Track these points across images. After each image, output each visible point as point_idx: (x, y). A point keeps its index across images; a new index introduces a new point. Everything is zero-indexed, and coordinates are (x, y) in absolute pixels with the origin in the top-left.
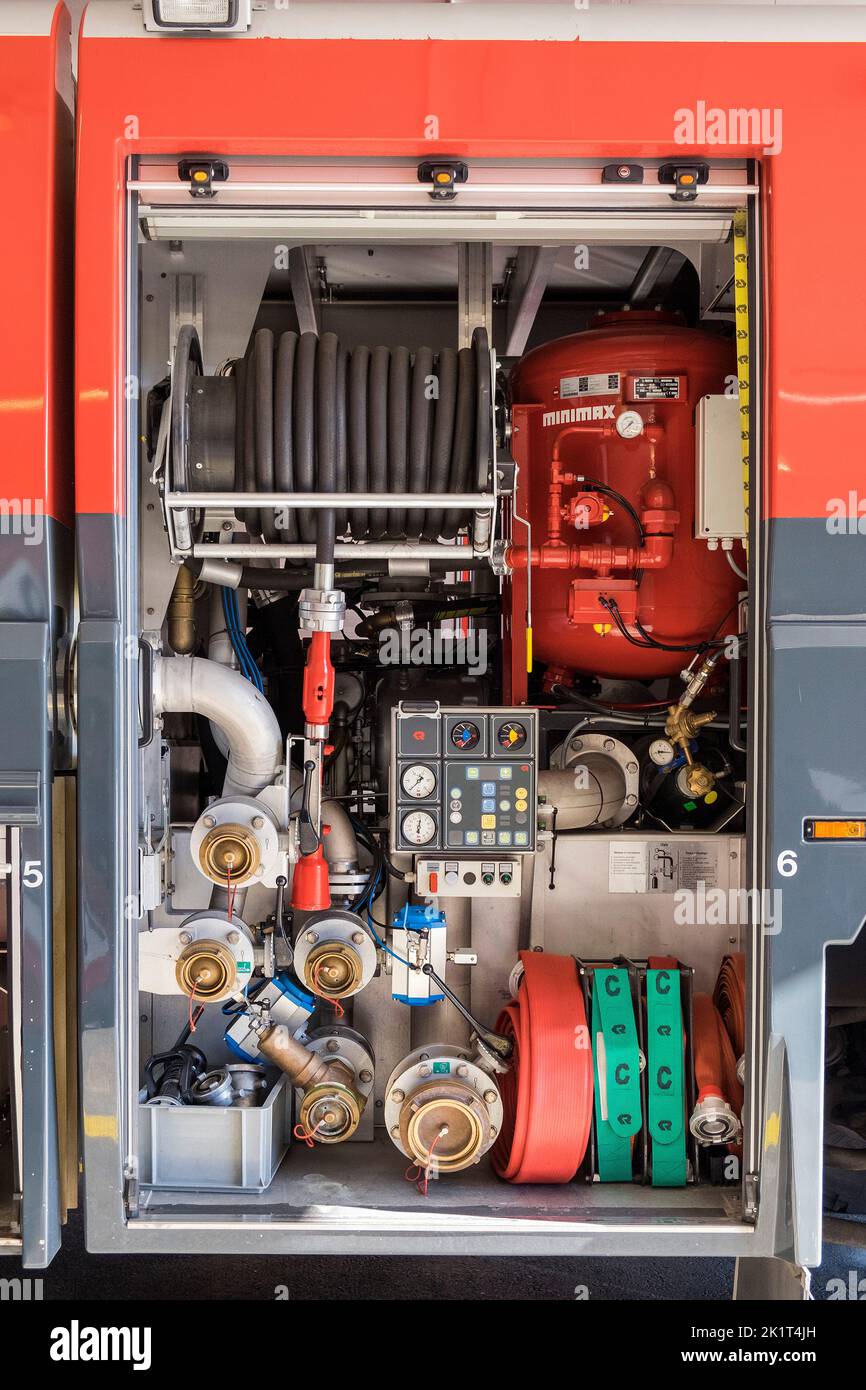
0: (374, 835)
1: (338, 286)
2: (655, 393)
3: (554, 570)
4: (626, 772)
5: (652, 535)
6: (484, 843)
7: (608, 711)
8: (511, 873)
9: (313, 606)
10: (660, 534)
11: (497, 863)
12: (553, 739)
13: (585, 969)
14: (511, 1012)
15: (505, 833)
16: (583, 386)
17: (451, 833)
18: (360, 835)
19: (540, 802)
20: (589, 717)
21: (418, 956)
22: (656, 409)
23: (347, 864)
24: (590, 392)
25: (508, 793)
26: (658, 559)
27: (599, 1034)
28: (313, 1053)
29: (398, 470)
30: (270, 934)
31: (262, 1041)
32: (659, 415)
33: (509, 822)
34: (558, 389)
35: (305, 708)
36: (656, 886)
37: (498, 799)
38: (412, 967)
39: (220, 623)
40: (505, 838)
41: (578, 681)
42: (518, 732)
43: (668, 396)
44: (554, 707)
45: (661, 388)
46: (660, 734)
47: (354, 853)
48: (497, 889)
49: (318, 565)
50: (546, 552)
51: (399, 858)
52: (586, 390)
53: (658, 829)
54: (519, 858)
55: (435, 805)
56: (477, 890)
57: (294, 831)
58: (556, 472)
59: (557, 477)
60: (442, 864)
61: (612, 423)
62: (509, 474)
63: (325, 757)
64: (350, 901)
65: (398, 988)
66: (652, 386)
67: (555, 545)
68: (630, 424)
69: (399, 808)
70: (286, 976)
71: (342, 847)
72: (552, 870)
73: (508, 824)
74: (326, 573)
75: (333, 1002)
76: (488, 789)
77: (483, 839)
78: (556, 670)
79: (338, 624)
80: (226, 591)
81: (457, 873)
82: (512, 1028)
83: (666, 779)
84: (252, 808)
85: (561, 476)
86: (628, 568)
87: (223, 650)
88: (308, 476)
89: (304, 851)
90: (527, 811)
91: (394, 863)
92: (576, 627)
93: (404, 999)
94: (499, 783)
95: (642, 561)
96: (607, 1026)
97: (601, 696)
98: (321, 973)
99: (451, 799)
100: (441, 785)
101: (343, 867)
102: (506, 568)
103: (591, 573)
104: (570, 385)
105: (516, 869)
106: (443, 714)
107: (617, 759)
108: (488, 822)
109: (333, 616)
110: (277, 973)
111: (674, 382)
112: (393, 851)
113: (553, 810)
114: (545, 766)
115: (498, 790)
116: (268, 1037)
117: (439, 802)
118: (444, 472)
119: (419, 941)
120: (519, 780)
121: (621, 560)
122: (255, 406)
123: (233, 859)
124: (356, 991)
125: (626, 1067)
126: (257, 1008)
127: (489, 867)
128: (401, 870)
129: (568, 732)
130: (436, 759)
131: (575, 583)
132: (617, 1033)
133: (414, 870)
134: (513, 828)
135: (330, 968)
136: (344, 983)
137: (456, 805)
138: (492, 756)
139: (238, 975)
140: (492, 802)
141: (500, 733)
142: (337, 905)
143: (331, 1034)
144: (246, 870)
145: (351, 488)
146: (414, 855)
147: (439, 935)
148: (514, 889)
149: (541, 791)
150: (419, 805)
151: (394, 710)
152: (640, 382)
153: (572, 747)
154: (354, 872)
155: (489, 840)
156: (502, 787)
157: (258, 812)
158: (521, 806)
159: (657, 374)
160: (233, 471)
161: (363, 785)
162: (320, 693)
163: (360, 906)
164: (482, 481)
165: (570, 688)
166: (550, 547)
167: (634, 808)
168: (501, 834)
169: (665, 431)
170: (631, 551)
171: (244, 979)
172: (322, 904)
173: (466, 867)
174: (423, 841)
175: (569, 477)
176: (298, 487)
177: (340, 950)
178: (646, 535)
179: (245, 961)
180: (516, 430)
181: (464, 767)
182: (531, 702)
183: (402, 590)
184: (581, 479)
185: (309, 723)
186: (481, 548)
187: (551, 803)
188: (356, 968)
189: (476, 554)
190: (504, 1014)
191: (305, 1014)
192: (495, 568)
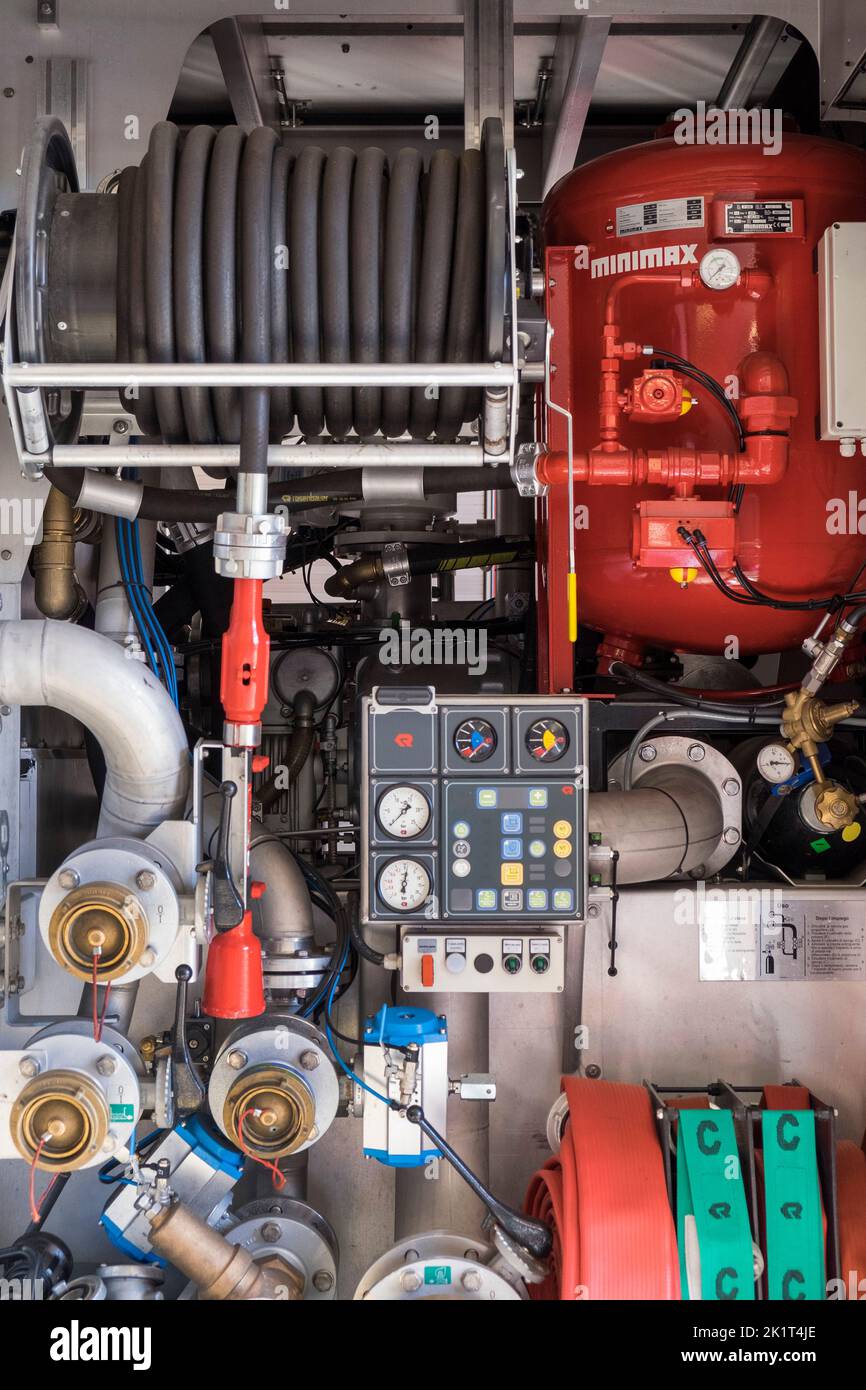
0: (339, 894)
1: (304, 103)
2: (757, 225)
3: (610, 487)
4: (723, 794)
5: (757, 434)
6: (505, 908)
7: (694, 702)
8: (548, 955)
9: (234, 538)
10: (769, 432)
11: (526, 939)
12: (611, 744)
13: (665, 1110)
14: (548, 1177)
15: (538, 892)
16: (650, 217)
17: (455, 891)
18: (316, 893)
19: (592, 842)
20: (666, 711)
21: (402, 1089)
22: (758, 248)
23: (296, 940)
24: (660, 226)
25: (542, 830)
26: (767, 469)
27: (688, 1218)
28: (237, 1247)
29: (366, 329)
30: (165, 1058)
31: (154, 1230)
32: (764, 257)
33: (541, 872)
34: (613, 223)
35: (223, 697)
36: (771, 970)
37: (527, 838)
38: (394, 1105)
39: (113, 572)
40: (538, 900)
41: (649, 659)
42: (556, 734)
43: (775, 229)
44: (613, 696)
45: (766, 217)
46: (772, 735)
47: (307, 923)
48: (526, 980)
49: (242, 476)
50: (597, 461)
51: (376, 931)
52: (655, 222)
53: (773, 881)
54: (561, 930)
55: (429, 848)
56: (496, 982)
57: (203, 894)
58: (610, 340)
59: (612, 349)
60: (440, 940)
61: (694, 271)
62: (538, 338)
63: (253, 776)
64: (300, 999)
65: (372, 1139)
66: (752, 215)
67: (611, 450)
68: (722, 269)
69: (373, 854)
70: (197, 1122)
71: (289, 916)
72: (613, 945)
73: (542, 877)
74: (255, 487)
75: (269, 1165)
76: (511, 822)
77: (504, 902)
78: (615, 641)
79: (274, 568)
80: (120, 522)
81: (464, 954)
82: (550, 1206)
83: (783, 804)
84: (136, 857)
85: (619, 347)
86: (720, 483)
87: (116, 613)
88: (226, 340)
89: (222, 924)
90: (571, 858)
91: (369, 939)
92: (644, 575)
93: (382, 1157)
94: (528, 813)
95: (741, 473)
96: (702, 1205)
97: (682, 682)
98: (249, 1119)
99: (454, 839)
100: (438, 818)
101: (290, 945)
102: (537, 484)
103: (664, 491)
104: (630, 216)
105: (556, 949)
106: (440, 707)
107: (709, 774)
108: (511, 874)
109: (266, 554)
110: (177, 1121)
111: (784, 208)
112: (366, 920)
113: (612, 854)
114: (599, 784)
115: (526, 824)
116: (165, 1222)
117: (435, 843)
118: (437, 331)
119: (405, 1066)
120: (560, 807)
121: (711, 472)
122: (144, 233)
123: (100, 940)
124: (307, 1145)
125: (732, 1273)
126: (150, 1174)
127: (514, 945)
128: (380, 951)
129: (635, 733)
130: (431, 776)
131: (642, 506)
132: (717, 1216)
133: (398, 951)
134: (551, 884)
135: (264, 1110)
136: (287, 1133)
137: (462, 848)
138: (517, 771)
139: (113, 1126)
140: (518, 844)
141: (529, 735)
142: (276, 1008)
143: (270, 1211)
144: (124, 956)
145: (294, 356)
146: (398, 927)
147: (435, 1055)
148: (554, 980)
149: (593, 824)
150: (403, 848)
151: (366, 701)
152: (734, 209)
153: (641, 756)
154: (305, 953)
155: (513, 903)
156: (533, 820)
157: (148, 864)
158: (563, 850)
159: (758, 197)
160: (115, 335)
161: (335, 814)
162: (246, 675)
163: (315, 1008)
164: (495, 345)
165: (639, 669)
166: (603, 453)
167: (735, 848)
168: (532, 893)
169: (773, 282)
170: (726, 457)
171: (126, 1130)
172: (251, 1006)
173: (478, 945)
174: (411, 905)
175: (630, 348)
176: (211, 356)
177: (278, 1083)
178: (747, 434)
179: (124, 1102)
180: (552, 283)
181: (474, 789)
182: (579, 688)
183: (393, 528)
184: (648, 351)
185: (233, 722)
186: (495, 449)
187: (609, 844)
188: (304, 1109)
189: (488, 458)
190: (539, 1181)
191: (230, 1181)
192: (520, 487)
